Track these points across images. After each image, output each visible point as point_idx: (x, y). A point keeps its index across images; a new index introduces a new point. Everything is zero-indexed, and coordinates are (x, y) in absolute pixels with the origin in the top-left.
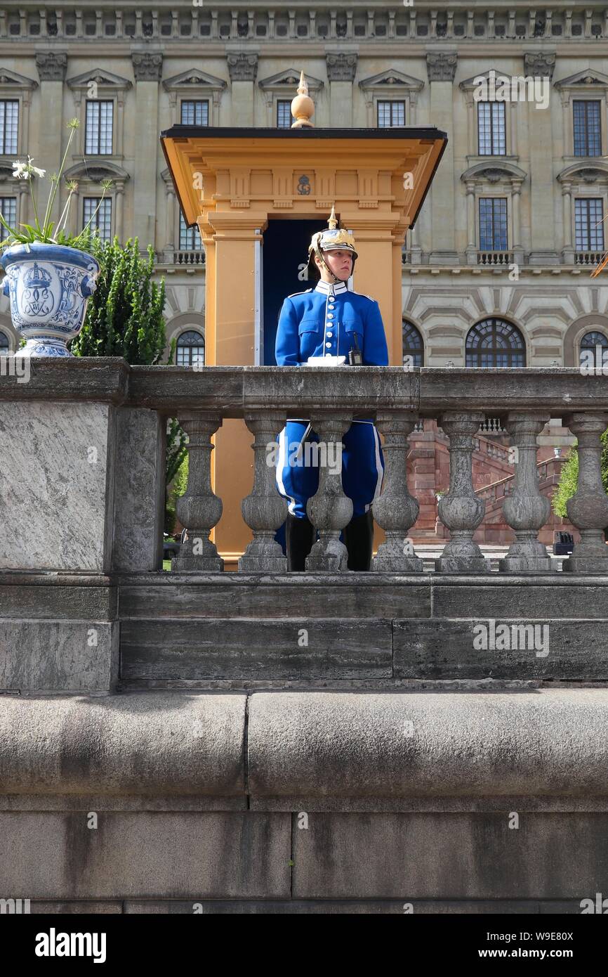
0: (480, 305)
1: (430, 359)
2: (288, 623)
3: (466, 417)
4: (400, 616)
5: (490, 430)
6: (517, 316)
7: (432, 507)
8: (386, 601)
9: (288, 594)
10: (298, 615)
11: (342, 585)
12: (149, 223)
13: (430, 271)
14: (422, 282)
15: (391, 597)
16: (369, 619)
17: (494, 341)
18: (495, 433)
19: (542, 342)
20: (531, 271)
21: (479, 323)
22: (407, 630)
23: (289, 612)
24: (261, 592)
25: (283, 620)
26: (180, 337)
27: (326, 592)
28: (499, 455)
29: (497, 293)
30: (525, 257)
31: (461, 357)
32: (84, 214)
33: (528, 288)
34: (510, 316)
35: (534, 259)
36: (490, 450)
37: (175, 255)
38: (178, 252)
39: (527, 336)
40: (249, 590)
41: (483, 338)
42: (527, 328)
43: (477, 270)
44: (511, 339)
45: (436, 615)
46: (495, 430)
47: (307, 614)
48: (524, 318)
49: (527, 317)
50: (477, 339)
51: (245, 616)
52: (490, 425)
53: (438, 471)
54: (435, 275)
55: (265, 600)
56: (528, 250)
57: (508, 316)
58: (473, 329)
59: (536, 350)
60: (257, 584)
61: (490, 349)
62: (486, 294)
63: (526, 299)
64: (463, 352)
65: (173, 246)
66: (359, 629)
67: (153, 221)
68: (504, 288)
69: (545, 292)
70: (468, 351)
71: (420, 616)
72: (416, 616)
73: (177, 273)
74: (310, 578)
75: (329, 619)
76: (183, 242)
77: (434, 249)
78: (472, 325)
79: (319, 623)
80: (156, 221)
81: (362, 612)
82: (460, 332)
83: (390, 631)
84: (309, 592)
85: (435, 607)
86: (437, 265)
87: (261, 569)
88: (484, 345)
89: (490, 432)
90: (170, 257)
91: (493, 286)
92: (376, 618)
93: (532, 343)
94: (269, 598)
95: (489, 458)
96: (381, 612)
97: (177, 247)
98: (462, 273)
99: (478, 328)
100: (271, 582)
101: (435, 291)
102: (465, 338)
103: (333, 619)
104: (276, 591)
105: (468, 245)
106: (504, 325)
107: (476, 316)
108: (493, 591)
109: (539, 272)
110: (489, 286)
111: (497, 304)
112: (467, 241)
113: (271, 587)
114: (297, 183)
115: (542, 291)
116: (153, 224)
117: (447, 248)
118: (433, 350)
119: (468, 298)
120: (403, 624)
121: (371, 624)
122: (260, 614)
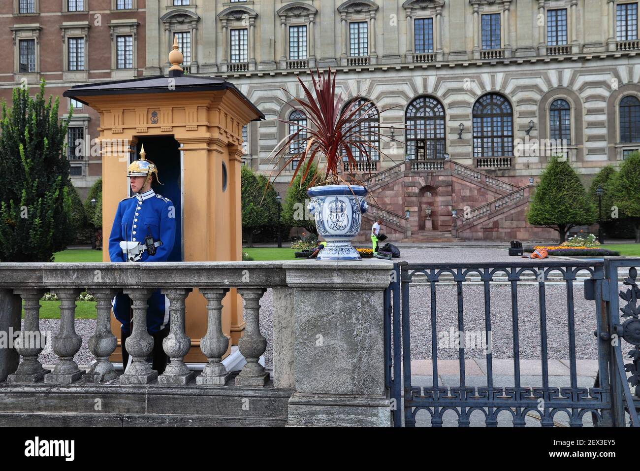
0: (482, 85)
1: (449, 122)
2: (65, 416)
3: (174, 292)
4: (128, 412)
5: (489, 166)
6: (507, 92)
7: (450, 217)
8: (120, 403)
9: (66, 398)
10: (71, 411)
11: (96, 393)
12: (271, 43)
13: (449, 65)
14: (443, 72)
15: (123, 401)
16: (110, 414)
17: (492, 109)
18: (493, 168)
19: (524, 108)
20: (516, 61)
21: (482, 97)
22: (131, 421)
23: (67, 409)
24: (52, 397)
25: (63, 414)
26: (291, 114)
27: (87, 397)
28: (494, 183)
29: (493, 77)
30: (512, 52)
31: (470, 120)
32: (231, 40)
33: (514, 73)
34: (502, 92)
35: (518, 54)
36: (487, 180)
37: (287, 63)
38: (289, 61)
39: (514, 105)
40: (45, 396)
41: (484, 107)
42: (514, 99)
43: (479, 63)
44: (503, 107)
45: (149, 412)
46: (492, 166)
47: (76, 410)
48: (511, 93)
49: (513, 92)
50: (480, 107)
51: (42, 411)
52: (489, 163)
53: (454, 194)
54: (452, 68)
55: (54, 402)
56: (514, 47)
57: (501, 92)
58: (478, 101)
59: (520, 113)
60: (50, 393)
61: (489, 114)
62: (486, 78)
63: (512, 80)
64: (471, 117)
65: (286, 57)
66: (104, 420)
67: (273, 42)
68: (498, 74)
69: (525, 74)
70: (474, 116)
71: (139, 412)
72: (137, 412)
73: (289, 74)
74: (79, 389)
75: (89, 414)
76: (292, 54)
77: (452, 51)
78: (477, 99)
79: (83, 416)
80: (275, 42)
81: (107, 409)
82: (469, 104)
83: (121, 421)
84: (78, 397)
85: (148, 407)
86: (453, 61)
87: (57, 381)
88: (485, 112)
89: (489, 168)
90: (284, 65)
91: (490, 73)
92: (115, 413)
93: (517, 109)
94: (56, 401)
95: (487, 185)
96: (117, 410)
97: (288, 58)
98: (470, 65)
99: (481, 100)
100: (57, 391)
101: (452, 78)
102: (472, 107)
103: (91, 413)
104: (60, 397)
105: (474, 47)
106: (498, 98)
107: (479, 93)
108: (181, 398)
109: (522, 62)
110: (488, 73)
111: (493, 84)
112: (474, 44)
113: (57, 395)
114: (150, 116)
115: (524, 75)
116: (273, 44)
117: (460, 50)
118: (451, 116)
119: (474, 81)
120: (128, 418)
121: (111, 417)
122: (51, 410)
